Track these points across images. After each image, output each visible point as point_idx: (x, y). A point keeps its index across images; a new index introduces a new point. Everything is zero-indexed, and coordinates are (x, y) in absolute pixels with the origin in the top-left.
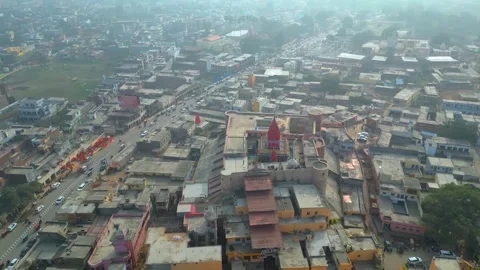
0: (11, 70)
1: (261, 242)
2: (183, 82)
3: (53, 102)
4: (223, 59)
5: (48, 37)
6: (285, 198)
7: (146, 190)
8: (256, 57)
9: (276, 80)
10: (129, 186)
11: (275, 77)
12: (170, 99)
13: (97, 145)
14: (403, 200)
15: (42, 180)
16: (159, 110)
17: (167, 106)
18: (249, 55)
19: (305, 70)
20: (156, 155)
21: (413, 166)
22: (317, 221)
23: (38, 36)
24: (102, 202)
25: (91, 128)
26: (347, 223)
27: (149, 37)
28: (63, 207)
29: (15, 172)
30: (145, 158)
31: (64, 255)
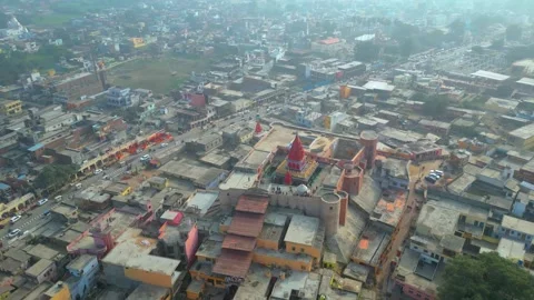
0: (126, 59)
1: (224, 268)
2: (269, 86)
3: (136, 93)
4: (327, 65)
5: (172, 30)
6: (277, 226)
7: (164, 191)
8: (368, 66)
9: (374, 95)
10: (151, 184)
11: (375, 91)
12: (245, 103)
13: (152, 140)
14: (437, 261)
15: (87, 164)
16: (231, 113)
17: (241, 110)
18: (359, 63)
19: (419, 86)
20: (197, 158)
21: (476, 222)
22: (300, 260)
23: (165, 29)
24: (116, 194)
25: (157, 123)
26: (347, 272)
27: (264, 36)
28: (83, 192)
29: (65, 153)
30: (184, 159)
31: (57, 237)
